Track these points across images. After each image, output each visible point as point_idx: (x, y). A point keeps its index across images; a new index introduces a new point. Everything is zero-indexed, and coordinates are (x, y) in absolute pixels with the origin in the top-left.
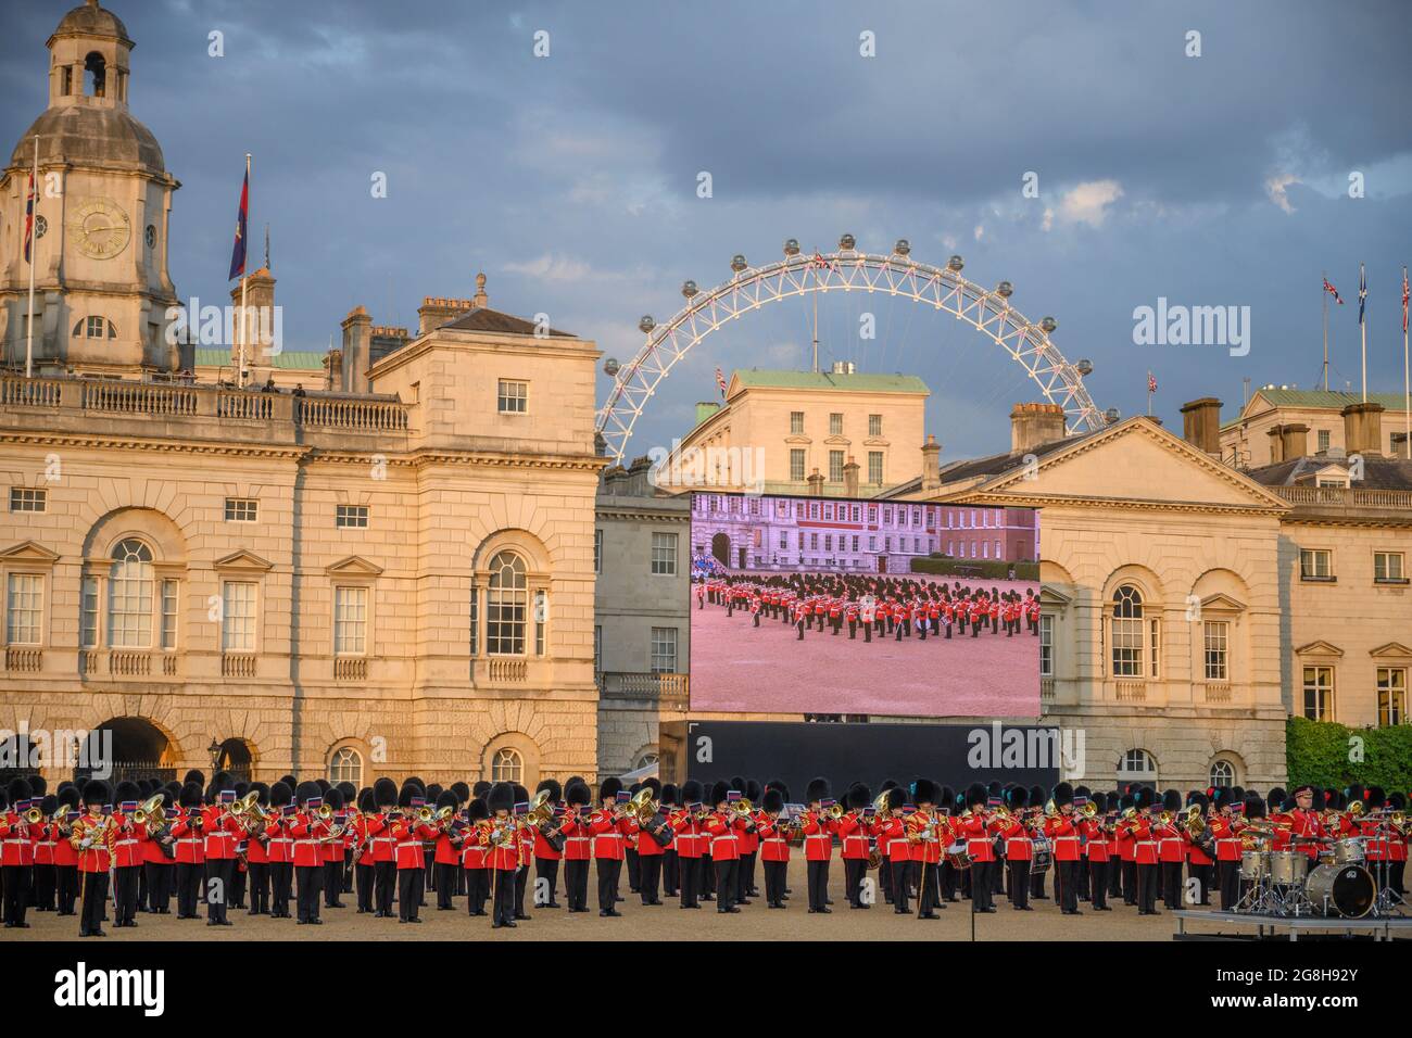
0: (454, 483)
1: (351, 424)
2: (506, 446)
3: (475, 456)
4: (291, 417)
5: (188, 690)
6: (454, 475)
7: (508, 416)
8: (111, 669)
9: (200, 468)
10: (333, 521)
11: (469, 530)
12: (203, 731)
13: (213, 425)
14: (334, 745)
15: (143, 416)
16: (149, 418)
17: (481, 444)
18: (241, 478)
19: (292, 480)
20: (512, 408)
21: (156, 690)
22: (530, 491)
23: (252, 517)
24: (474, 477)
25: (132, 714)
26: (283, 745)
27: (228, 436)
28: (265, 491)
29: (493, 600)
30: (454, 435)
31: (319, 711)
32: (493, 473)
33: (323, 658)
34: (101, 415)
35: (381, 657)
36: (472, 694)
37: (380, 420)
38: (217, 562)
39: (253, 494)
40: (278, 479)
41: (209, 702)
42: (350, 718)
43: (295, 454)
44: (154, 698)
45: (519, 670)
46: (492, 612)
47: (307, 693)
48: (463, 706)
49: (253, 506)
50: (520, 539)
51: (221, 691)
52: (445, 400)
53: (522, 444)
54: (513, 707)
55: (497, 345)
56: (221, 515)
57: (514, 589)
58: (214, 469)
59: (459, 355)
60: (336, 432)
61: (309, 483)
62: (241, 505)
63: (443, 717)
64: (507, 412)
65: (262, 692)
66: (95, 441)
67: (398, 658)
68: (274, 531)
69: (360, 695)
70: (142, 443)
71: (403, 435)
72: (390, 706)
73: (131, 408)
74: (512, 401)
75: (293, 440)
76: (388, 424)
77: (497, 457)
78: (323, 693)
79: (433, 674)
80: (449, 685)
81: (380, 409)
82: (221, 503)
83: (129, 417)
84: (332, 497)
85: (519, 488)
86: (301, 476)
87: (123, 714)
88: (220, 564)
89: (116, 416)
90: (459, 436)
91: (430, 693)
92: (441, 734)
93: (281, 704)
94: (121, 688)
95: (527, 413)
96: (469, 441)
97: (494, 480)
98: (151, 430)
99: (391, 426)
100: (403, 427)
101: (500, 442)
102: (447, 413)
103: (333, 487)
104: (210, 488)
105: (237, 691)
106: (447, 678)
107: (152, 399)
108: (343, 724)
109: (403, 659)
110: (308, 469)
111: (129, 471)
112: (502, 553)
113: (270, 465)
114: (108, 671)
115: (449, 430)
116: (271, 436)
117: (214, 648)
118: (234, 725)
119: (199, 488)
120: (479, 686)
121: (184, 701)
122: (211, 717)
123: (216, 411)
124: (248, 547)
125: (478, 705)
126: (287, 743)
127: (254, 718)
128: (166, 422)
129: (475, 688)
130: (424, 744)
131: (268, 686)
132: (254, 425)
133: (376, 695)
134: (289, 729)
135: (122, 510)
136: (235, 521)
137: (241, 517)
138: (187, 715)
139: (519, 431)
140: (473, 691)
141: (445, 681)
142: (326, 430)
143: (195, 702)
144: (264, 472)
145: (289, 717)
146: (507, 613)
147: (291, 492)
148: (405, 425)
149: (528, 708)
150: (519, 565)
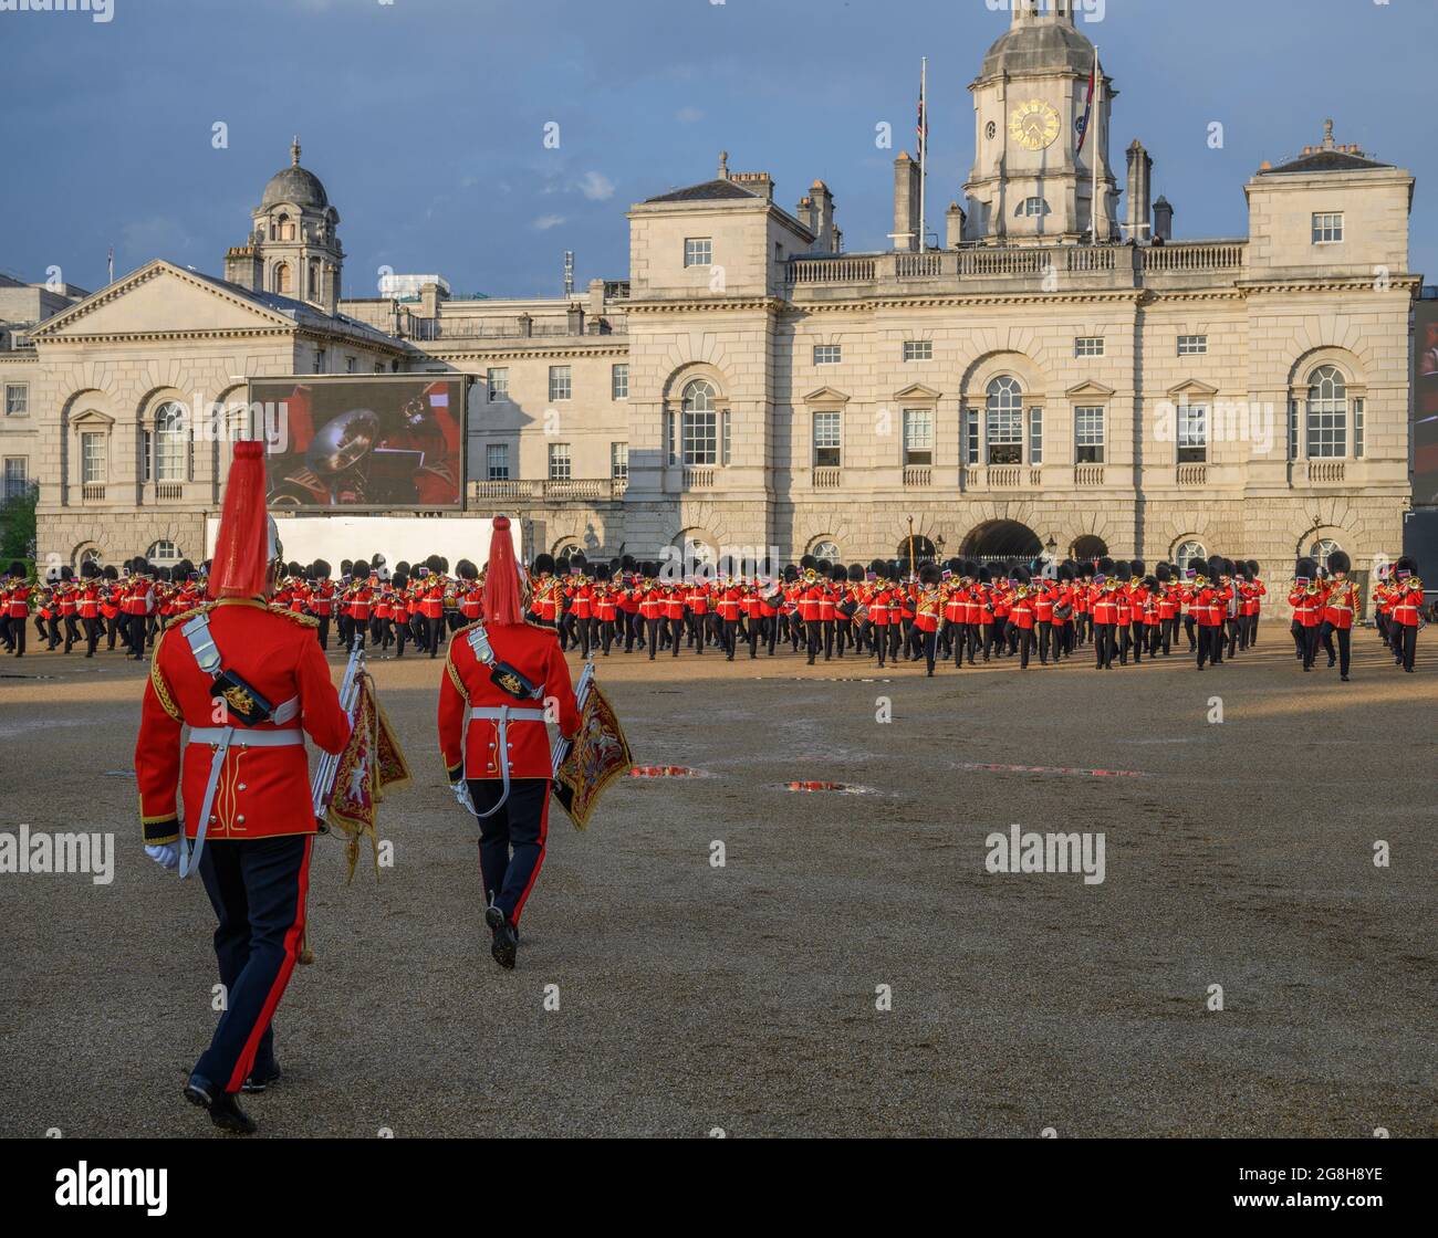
0: (1268, 310)
1: (1190, 266)
2: (1319, 273)
3: (1286, 284)
4: (1130, 265)
5: (1046, 497)
6: (1269, 303)
7: (1321, 246)
8: (988, 482)
9: (1053, 314)
10: (1174, 351)
11: (1285, 350)
12: (1058, 530)
13: (1064, 278)
14: (1177, 539)
15: (1007, 276)
16: (1011, 277)
17: (1294, 273)
18: (1087, 319)
19: (1132, 318)
20: (1328, 237)
21: (1021, 498)
22: (1342, 311)
23: (1100, 351)
24: (1288, 302)
25: (1001, 517)
26: (1127, 541)
27: (1076, 286)
28: (1109, 330)
29: (1313, 410)
30: (1269, 267)
31: (1162, 511)
32: (1306, 297)
33: (1166, 466)
34: (973, 278)
35: (1217, 464)
36: (1288, 493)
37: (1216, 260)
38: (1067, 391)
39: (1098, 333)
40: (1120, 318)
41: (1062, 506)
42: (1190, 517)
43: (1131, 297)
44: (1019, 504)
45: (1338, 471)
46: (1312, 421)
47: (1148, 497)
48: (1279, 504)
49: (1100, 343)
50: (1336, 354)
51: (1072, 496)
52: (1261, 237)
53: (1335, 270)
54: (1327, 504)
55: (1309, 183)
56: (1071, 352)
57: (1334, 400)
58: (1064, 314)
59: (1274, 195)
60: (1176, 274)
61: (1148, 319)
62: (1090, 343)
63: (1261, 514)
64: (1323, 242)
65: (1107, 496)
66: (965, 299)
67: (1234, 464)
68: (1116, 363)
69: (1198, 497)
70: (1005, 298)
71: (1237, 271)
72: (1226, 505)
73: (997, 271)
74: (1328, 232)
75: (1132, 285)
76: (1224, 263)
77: (1307, 283)
78: (1165, 496)
79: (1252, 477)
80: (1267, 486)
81: (1216, 250)
82: (1071, 342)
83: (995, 278)
84: (1173, 330)
85: (1331, 309)
86: (1140, 315)
87: (994, 517)
88: (1070, 393)
89: (985, 278)
90: (1274, 268)
91: (1250, 494)
92: (1260, 528)
93: (1124, 504)
94: (992, 497)
95: (1342, 241)
96: (1283, 271)
97: (1308, 303)
98: (1012, 287)
99: (1227, 264)
100: (1237, 264)
101: (1314, 270)
102: (1263, 249)
103: (1173, 321)
104: (1062, 331)
105: (1086, 497)
106: (1265, 480)
107: (1015, 261)
108: (1184, 522)
109: (1239, 465)
110: (1145, 309)
111: (995, 322)
112: (1321, 368)
113: (1112, 306)
114: (986, 483)
115: (1265, 263)
116: (1112, 282)
117: (1067, 462)
118: (1087, 525)
119: (1052, 331)
120: (1295, 486)
121: (1043, 506)
122: (1066, 518)
123: (1066, 266)
124: (1094, 377)
125: (1294, 503)
126: (1130, 538)
127: (1102, 518)
128: (1024, 279)
129: (1291, 487)
130: (1247, 538)
131: (1113, 492)
132: (1099, 275)
133: (1213, 496)
134: (1132, 527)
135: (991, 354)
136: (1086, 356)
137: (1091, 352)
138: (1046, 517)
139: (1331, 259)
140: (1288, 491)
141: (1262, 483)
142: (1167, 273)
143: (1051, 506)
144: (1106, 313)
145: (1132, 517)
146: (1327, 420)
147: (1131, 329)
148: (1240, 262)
149: (1341, 505)
150: (1339, 377)
